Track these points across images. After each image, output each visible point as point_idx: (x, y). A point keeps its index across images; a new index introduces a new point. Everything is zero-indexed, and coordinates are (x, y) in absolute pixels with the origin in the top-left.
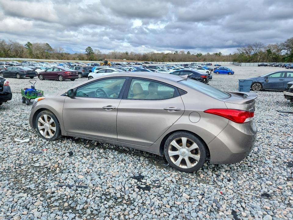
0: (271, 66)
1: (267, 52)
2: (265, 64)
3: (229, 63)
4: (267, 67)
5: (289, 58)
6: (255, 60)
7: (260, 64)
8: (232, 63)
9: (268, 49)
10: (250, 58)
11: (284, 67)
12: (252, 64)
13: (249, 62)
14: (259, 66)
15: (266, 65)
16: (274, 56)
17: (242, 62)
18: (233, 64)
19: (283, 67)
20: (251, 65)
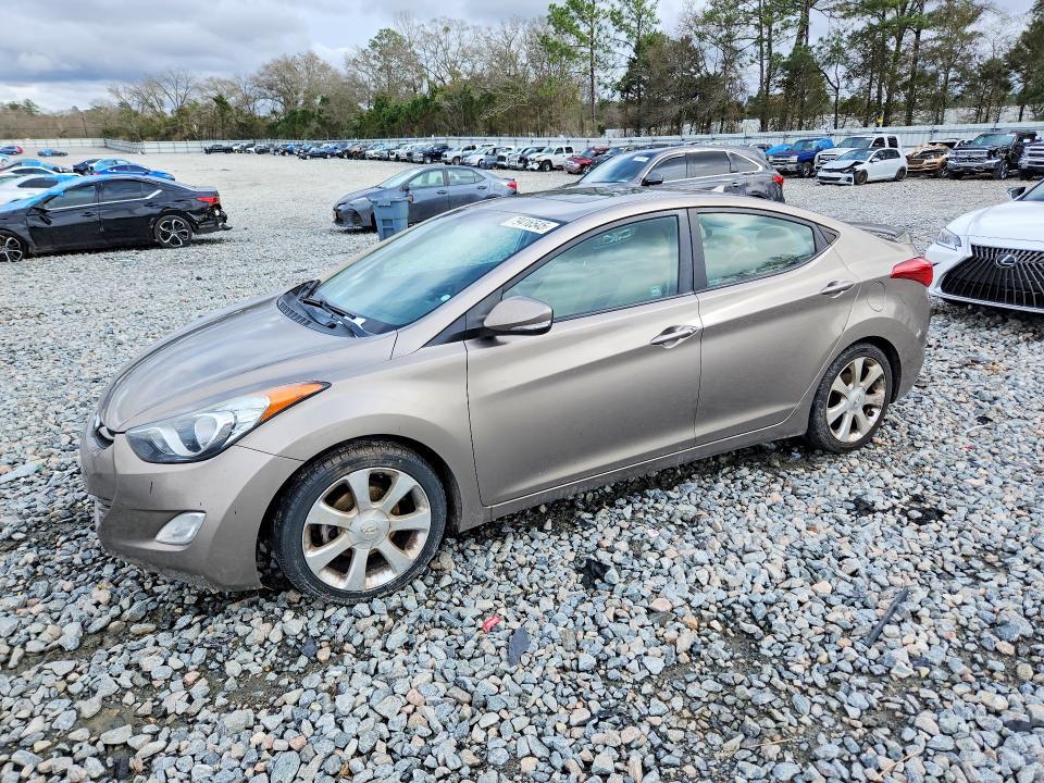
0: (244, 150)
1: (215, 104)
2: (225, 144)
3: (88, 142)
4: (232, 154)
5: (285, 124)
6: (187, 133)
7: (209, 144)
8: (100, 141)
9: (214, 94)
10: (166, 124)
11: (287, 154)
12: (181, 145)
13: (167, 137)
14: (209, 151)
15: (229, 150)
16: (241, 120)
17: (143, 138)
18: (106, 147)
19: (283, 154)
20: (181, 150)
